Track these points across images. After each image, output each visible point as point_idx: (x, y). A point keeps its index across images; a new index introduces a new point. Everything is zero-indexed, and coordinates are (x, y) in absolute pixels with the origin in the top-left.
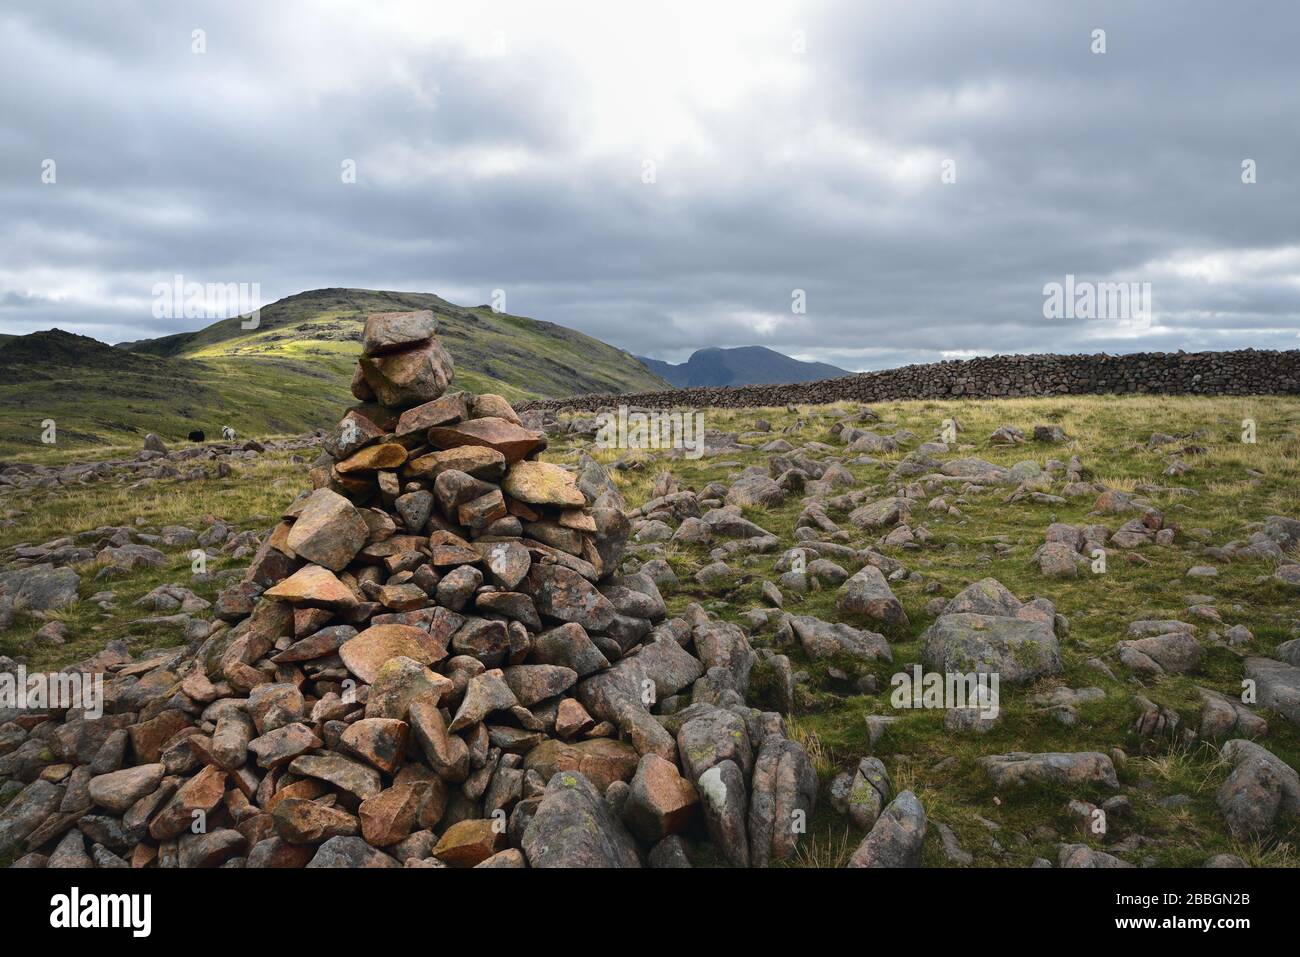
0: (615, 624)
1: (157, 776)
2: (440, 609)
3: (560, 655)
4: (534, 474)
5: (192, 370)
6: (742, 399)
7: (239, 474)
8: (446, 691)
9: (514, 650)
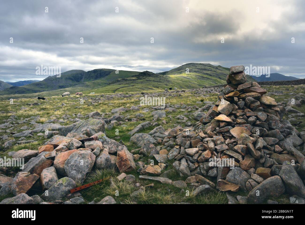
0: (285, 130)
1: (198, 150)
2: (249, 125)
3: (274, 136)
4: (266, 99)
5: (168, 78)
6: (276, 84)
7: (182, 96)
8: (254, 141)
9: (264, 134)
